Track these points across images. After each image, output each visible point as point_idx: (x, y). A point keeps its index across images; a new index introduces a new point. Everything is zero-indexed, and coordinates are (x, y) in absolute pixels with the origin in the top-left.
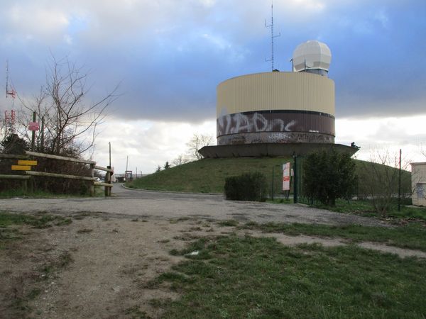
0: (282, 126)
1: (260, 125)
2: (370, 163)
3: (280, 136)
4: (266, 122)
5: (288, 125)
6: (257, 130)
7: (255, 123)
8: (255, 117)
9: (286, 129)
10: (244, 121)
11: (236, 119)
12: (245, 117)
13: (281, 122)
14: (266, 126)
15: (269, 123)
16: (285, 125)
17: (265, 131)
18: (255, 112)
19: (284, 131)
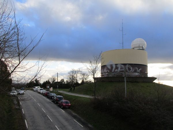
0: (137, 70)
1: (129, 69)
2: (159, 84)
3: (137, 74)
4: (131, 68)
5: (139, 70)
6: (128, 71)
7: (127, 68)
8: (127, 66)
9: (139, 71)
10: (122, 67)
11: (118, 66)
12: (123, 66)
13: (137, 68)
14: (131, 70)
15: (133, 69)
16: (138, 70)
17: (131, 72)
18: (127, 64)
19: (138, 72)
